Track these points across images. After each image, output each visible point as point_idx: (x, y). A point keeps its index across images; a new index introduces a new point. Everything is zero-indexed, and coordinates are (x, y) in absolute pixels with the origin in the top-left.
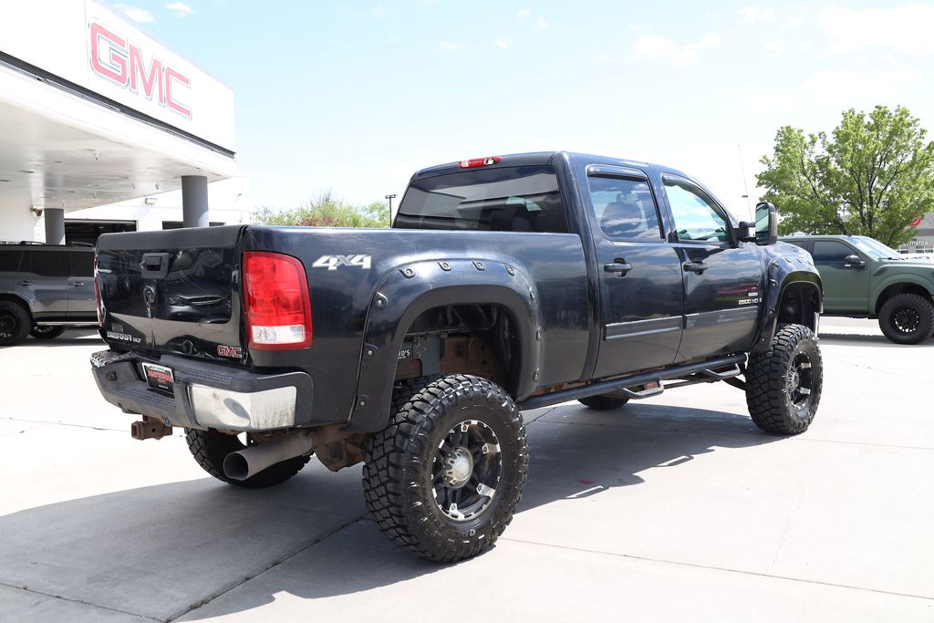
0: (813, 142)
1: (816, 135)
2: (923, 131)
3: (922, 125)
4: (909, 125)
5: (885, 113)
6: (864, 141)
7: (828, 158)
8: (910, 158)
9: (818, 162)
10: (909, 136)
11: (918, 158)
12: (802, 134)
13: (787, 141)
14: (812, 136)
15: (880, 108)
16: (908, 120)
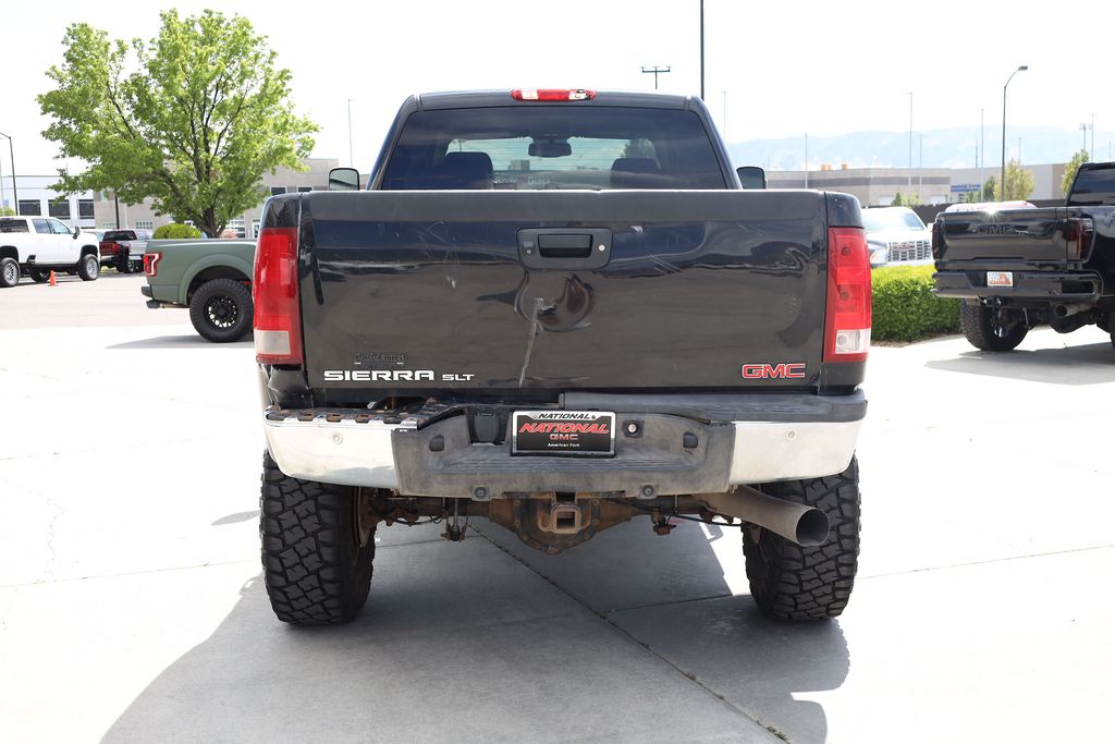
0: (123, 51)
1: (128, 42)
2: (273, 54)
3: (271, 45)
4: (255, 42)
5: (220, 22)
6: (201, 59)
7: (147, 79)
8: (256, 90)
9: (135, 83)
10: (257, 57)
11: (269, 91)
12: (107, 39)
13: (82, 47)
14: (120, 43)
15: (210, 13)
16: (252, 37)
